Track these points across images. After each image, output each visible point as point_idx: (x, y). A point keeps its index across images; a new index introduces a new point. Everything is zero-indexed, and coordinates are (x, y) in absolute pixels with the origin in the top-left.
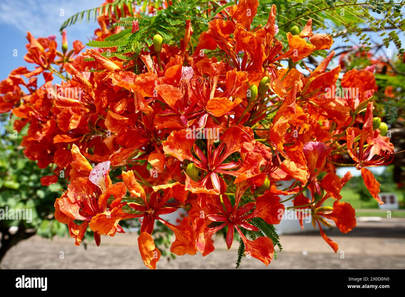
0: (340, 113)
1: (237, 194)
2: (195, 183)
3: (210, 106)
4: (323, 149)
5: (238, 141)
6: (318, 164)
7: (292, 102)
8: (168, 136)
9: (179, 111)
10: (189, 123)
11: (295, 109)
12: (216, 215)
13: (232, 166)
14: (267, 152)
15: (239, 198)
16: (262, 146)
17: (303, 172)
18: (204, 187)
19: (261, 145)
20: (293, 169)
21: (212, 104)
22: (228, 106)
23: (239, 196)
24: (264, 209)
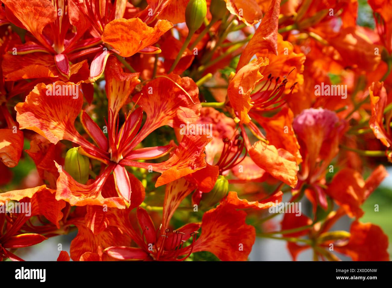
0: (363, 55)
1: (167, 208)
2: (80, 186)
3: (110, 35)
4: (333, 123)
5: (169, 105)
6: (325, 152)
7: (272, 30)
8: (28, 94)
9: (53, 46)
10: (71, 70)
11: (276, 45)
12: (124, 247)
13: (156, 153)
14: (229, 128)
15: (169, 214)
16: (219, 117)
17: (290, 165)
18: (97, 193)
19: (217, 115)
20: (272, 159)
21: (113, 32)
22: (144, 35)
23: (169, 211)
24: (218, 235)
